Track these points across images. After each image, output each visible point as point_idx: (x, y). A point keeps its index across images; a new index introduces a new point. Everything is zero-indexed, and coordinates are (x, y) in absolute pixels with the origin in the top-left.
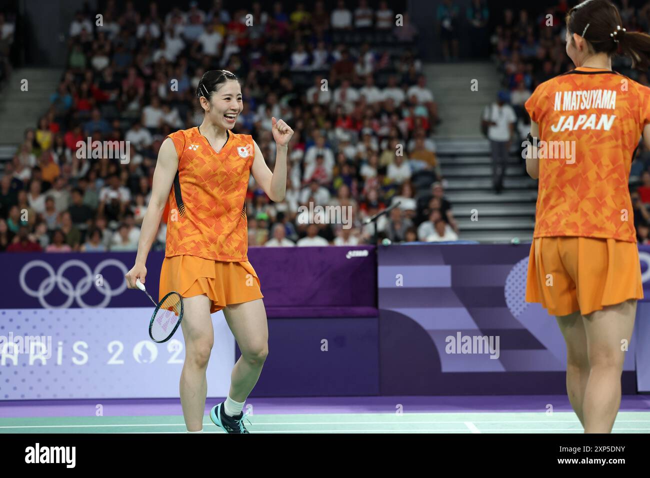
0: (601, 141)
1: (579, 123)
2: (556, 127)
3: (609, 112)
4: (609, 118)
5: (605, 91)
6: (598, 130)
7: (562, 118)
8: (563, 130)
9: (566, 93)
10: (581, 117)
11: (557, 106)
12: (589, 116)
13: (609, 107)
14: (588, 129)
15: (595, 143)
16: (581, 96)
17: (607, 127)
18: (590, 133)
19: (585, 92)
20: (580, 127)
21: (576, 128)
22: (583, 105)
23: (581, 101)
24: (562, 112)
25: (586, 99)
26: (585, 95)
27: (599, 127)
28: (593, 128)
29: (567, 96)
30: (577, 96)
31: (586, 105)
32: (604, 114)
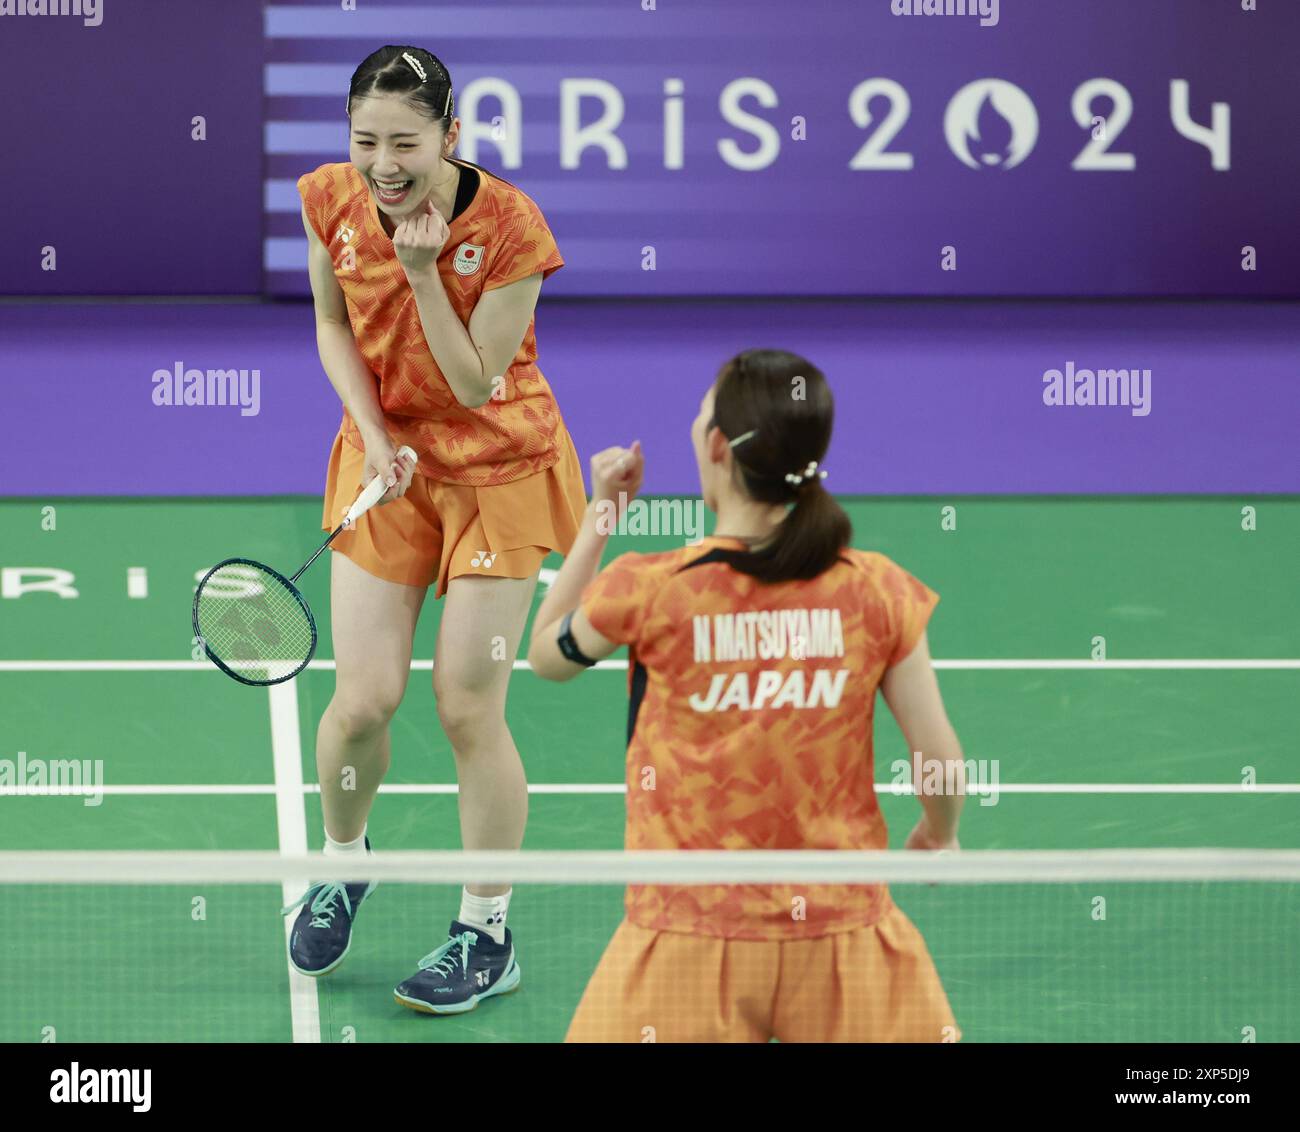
0: (822, 732)
1: (763, 692)
2: (703, 697)
3: (832, 664)
4: (833, 678)
5: (815, 613)
6: (812, 710)
7: (718, 681)
8: (723, 706)
9: (719, 619)
10: (765, 676)
11: (701, 651)
12: (786, 676)
13: (829, 653)
14: (787, 708)
15: (808, 739)
16: (756, 625)
17: (832, 700)
18: (794, 717)
19: (765, 615)
20: (769, 701)
21: (758, 703)
22: (766, 647)
23: (758, 638)
24: (717, 667)
25: (770, 631)
26: (765, 623)
27: (812, 702)
28: (799, 703)
29: (724, 623)
30: (747, 625)
31: (772, 649)
32: (823, 668)
